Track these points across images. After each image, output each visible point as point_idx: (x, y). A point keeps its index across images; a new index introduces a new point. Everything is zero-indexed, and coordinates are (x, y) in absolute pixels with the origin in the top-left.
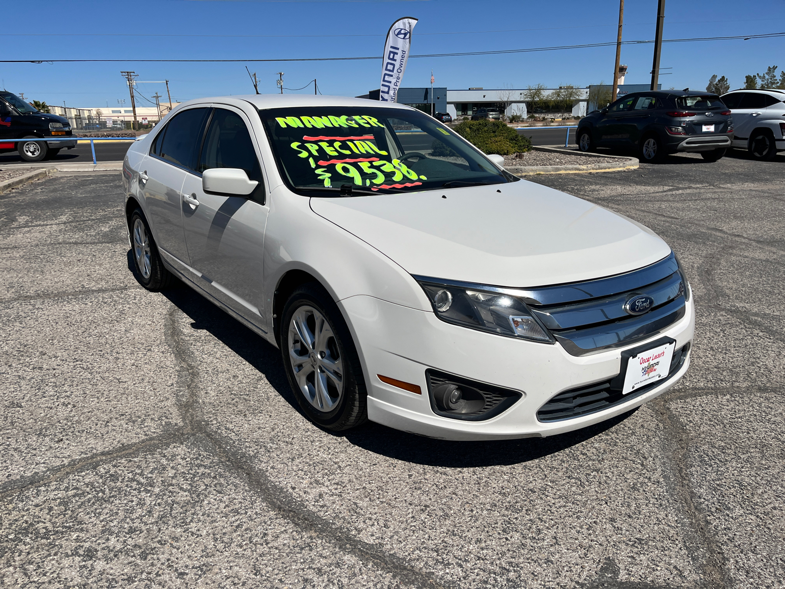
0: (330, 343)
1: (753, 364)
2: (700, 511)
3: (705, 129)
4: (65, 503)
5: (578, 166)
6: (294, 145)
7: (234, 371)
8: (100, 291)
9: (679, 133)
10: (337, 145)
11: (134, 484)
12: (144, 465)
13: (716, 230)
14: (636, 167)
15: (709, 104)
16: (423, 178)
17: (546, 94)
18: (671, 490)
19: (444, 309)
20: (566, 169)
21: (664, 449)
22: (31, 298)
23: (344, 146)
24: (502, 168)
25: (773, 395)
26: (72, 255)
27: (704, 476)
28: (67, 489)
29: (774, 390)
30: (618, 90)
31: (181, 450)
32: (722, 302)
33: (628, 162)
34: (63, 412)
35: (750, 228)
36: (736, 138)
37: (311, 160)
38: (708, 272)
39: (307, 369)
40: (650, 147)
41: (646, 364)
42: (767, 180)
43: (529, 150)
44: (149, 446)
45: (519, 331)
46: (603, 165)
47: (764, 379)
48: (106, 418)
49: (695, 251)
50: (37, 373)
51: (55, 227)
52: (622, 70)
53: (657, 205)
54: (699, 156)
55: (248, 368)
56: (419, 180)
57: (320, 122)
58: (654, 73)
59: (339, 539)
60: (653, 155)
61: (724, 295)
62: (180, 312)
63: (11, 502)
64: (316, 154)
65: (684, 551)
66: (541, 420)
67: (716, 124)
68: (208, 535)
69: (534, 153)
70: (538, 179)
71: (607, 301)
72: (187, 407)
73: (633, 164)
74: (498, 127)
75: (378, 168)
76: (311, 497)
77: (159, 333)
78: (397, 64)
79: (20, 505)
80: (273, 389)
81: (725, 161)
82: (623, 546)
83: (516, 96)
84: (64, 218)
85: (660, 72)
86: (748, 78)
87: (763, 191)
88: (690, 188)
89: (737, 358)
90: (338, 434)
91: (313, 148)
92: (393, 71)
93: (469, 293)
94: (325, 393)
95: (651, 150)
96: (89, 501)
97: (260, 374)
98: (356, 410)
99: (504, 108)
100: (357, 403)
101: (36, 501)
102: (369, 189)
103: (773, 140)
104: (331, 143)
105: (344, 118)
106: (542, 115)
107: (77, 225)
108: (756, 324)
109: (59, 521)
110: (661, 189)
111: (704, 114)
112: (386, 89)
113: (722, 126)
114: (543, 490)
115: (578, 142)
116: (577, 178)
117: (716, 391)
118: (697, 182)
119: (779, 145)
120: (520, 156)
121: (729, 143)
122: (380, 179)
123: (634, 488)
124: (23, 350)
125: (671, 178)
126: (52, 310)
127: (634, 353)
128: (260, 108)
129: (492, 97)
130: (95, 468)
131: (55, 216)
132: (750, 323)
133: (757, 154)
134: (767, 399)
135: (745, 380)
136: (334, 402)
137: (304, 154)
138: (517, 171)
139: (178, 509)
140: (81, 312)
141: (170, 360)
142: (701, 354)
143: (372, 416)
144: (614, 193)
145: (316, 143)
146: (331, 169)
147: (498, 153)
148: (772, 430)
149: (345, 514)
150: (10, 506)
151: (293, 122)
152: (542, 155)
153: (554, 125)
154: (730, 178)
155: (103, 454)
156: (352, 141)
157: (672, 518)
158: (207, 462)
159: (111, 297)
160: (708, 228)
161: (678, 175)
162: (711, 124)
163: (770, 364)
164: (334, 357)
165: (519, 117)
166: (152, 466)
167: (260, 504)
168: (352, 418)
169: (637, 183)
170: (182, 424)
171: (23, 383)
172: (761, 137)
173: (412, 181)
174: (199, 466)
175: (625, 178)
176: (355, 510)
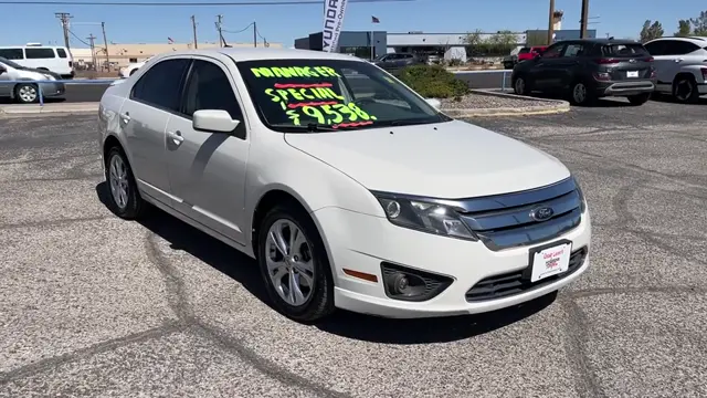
0: (303, 248)
1: (648, 271)
2: (590, 369)
3: (629, 74)
4: (96, 372)
5: (512, 109)
6: (268, 91)
7: (213, 280)
8: (78, 219)
9: (606, 79)
10: (303, 91)
11: (149, 359)
12: (153, 346)
13: (633, 166)
14: (567, 110)
15: (633, 51)
16: (374, 118)
17: (484, 38)
18: (570, 355)
19: (394, 216)
20: (502, 111)
21: (568, 330)
22: (17, 226)
23: (309, 92)
24: (439, 111)
25: (660, 293)
26: (44, 190)
27: (596, 346)
28: (95, 363)
29: (661, 290)
30: (554, 36)
31: (181, 336)
32: (629, 225)
33: (559, 105)
34: (74, 313)
35: (664, 164)
36: (659, 82)
37: (282, 104)
38: (622, 202)
39: (282, 272)
40: (580, 91)
41: (549, 259)
42: (687, 122)
43: (467, 93)
44: (154, 334)
45: (451, 232)
46: (536, 108)
47: (655, 282)
48: (113, 316)
49: (613, 184)
50: (42, 284)
51: (18, 166)
52: (558, 15)
53: (583, 144)
54: (626, 100)
55: (226, 278)
56: (371, 120)
57: (288, 72)
58: (583, 22)
59: (317, 390)
60: (582, 99)
61: (632, 219)
62: (157, 236)
63: (51, 372)
64: (286, 98)
65: (575, 392)
66: (469, 301)
67: (640, 70)
68: (215, 389)
69: (472, 96)
70: (476, 121)
71: (519, 210)
72: (180, 307)
73: (564, 107)
74: (438, 72)
75: (337, 110)
76: (291, 365)
77: (142, 253)
78: (338, 10)
79: (59, 375)
80: (249, 293)
81: (650, 105)
82: (530, 390)
83: (455, 40)
84: (24, 158)
85: (589, 21)
86: (682, 23)
87: (683, 133)
88: (615, 129)
89: (636, 267)
90: (308, 323)
91: (284, 94)
92: (334, 17)
93: (413, 204)
94: (298, 290)
95: (580, 94)
96: (116, 370)
97: (237, 283)
98: (324, 300)
99: (444, 51)
100: (325, 295)
101: (71, 372)
102: (330, 126)
103: (695, 85)
104: (298, 90)
105: (307, 69)
106: (481, 59)
107: (41, 163)
108: (655, 242)
109: (95, 383)
110: (589, 130)
111: (627, 61)
112: (328, 35)
113: (646, 72)
114: (472, 358)
115: (513, 86)
116: (512, 120)
117: (614, 291)
118: (623, 124)
119: (701, 89)
120: (459, 100)
121: (652, 87)
122: (339, 119)
123: (542, 355)
124: (23, 268)
125: (598, 120)
126: (39, 236)
127: (539, 250)
128: (237, 60)
129: (432, 41)
130: (114, 349)
131: (16, 156)
132: (651, 240)
133: (680, 98)
134: (655, 296)
135: (639, 282)
136: (305, 296)
137: (276, 99)
138: (456, 113)
139: (187, 375)
140: (67, 237)
141: (156, 273)
142: (606, 264)
143: (338, 303)
144: (545, 134)
145: (285, 89)
146: (299, 111)
147: (438, 96)
148: (655, 317)
149: (320, 375)
150: (52, 376)
151: (266, 72)
152: (480, 98)
153: (493, 70)
154: (652, 120)
155: (117, 340)
156: (314, 88)
157: (569, 373)
158: (205, 344)
159: (90, 225)
160: (627, 165)
161: (606, 117)
162: (635, 70)
163: (662, 271)
164: (305, 259)
165: (459, 60)
166: (160, 347)
167: (251, 370)
168: (321, 308)
169: (568, 124)
170: (177, 319)
171: (32, 292)
172: (683, 82)
173: (365, 121)
174: (198, 347)
175: (557, 120)
176: (327, 372)
